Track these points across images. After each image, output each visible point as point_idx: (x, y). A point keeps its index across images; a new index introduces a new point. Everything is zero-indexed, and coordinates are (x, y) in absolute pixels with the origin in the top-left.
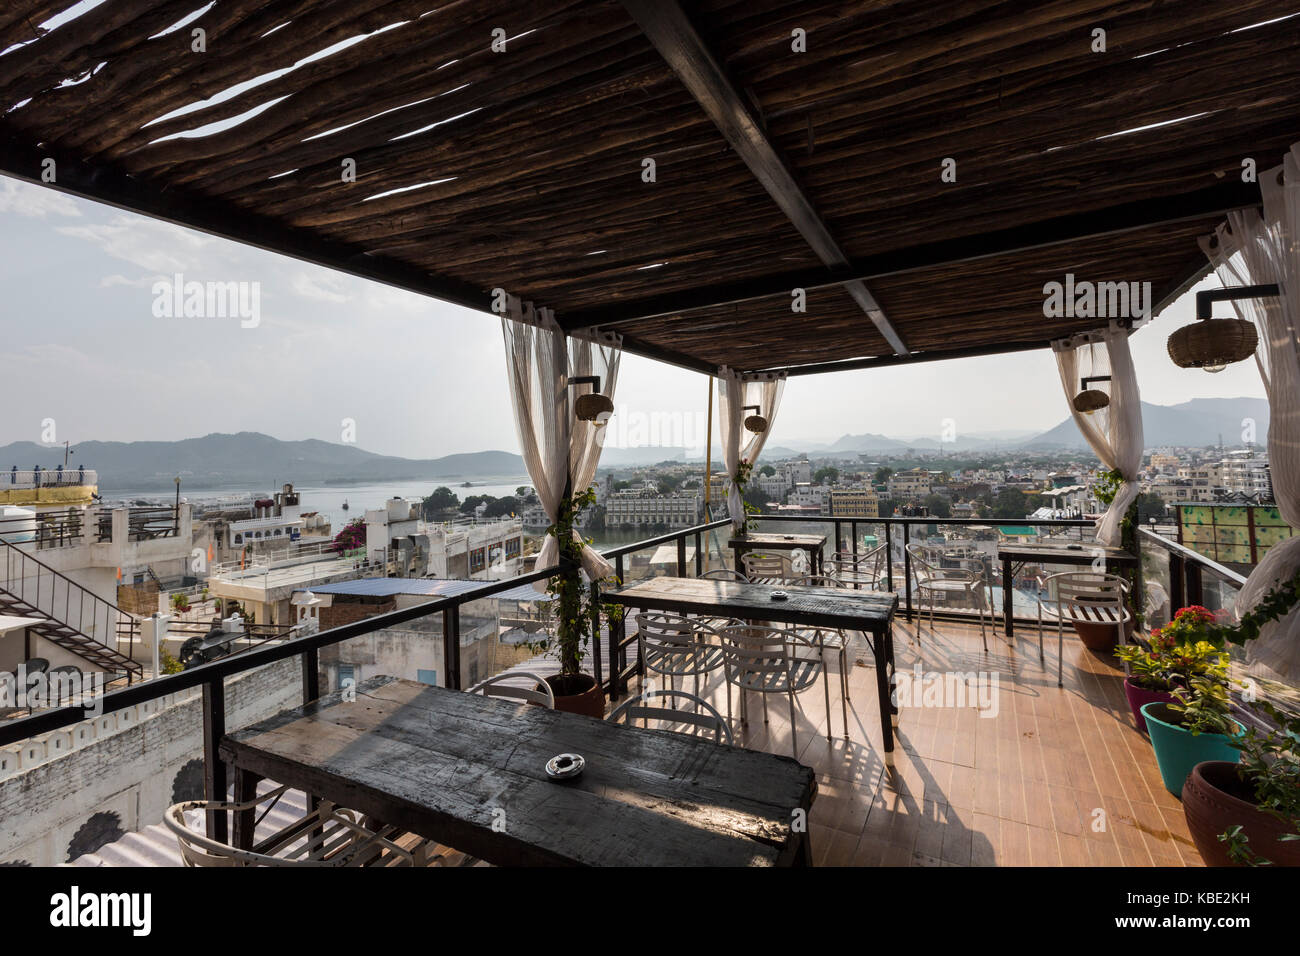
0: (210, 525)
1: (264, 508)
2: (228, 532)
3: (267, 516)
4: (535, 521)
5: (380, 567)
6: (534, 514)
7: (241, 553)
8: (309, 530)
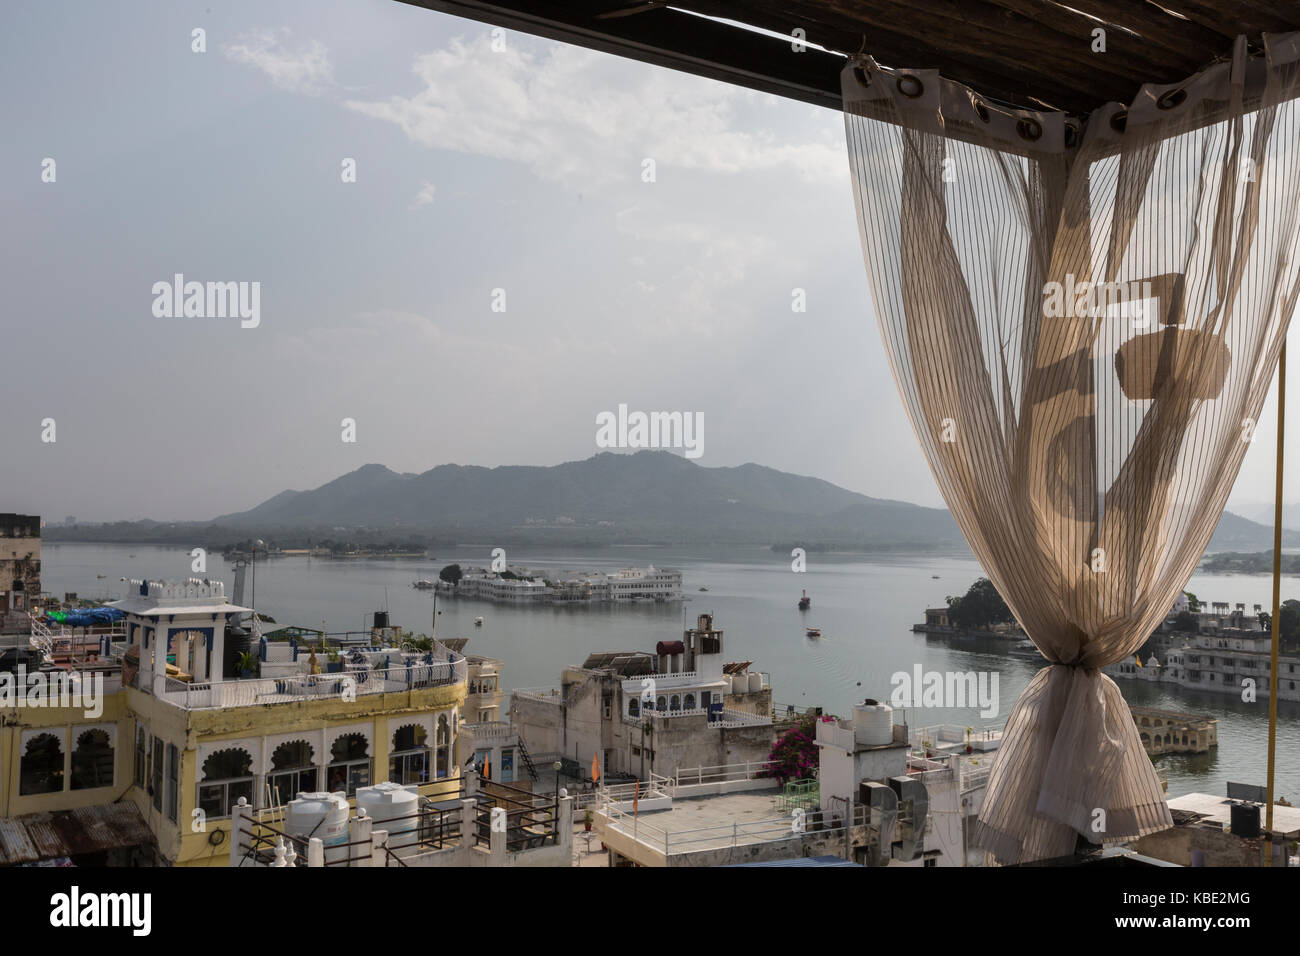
0: (596, 678)
1: (669, 656)
2: (620, 693)
3: (675, 670)
4: (1195, 675)
5: (840, 834)
6: (1195, 659)
7: (638, 733)
8: (737, 697)
